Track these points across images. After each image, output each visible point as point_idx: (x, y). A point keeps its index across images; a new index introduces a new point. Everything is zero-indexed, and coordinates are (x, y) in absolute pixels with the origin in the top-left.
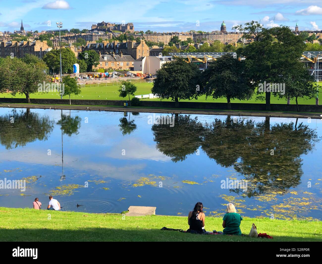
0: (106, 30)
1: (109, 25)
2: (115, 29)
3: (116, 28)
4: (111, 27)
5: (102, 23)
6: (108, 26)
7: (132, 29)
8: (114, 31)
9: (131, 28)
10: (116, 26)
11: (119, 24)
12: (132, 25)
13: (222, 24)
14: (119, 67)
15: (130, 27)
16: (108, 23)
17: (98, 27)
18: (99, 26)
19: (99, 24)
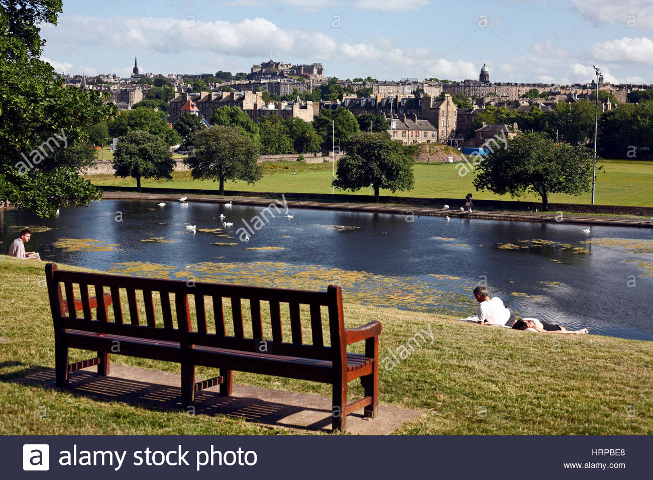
0: (278, 74)
1: (282, 65)
2: (292, 73)
3: (294, 71)
4: (286, 70)
5: (269, 62)
6: (280, 68)
7: (321, 74)
8: (291, 76)
9: (320, 72)
10: (294, 67)
11: (299, 65)
12: (320, 67)
13: (482, 69)
14: (414, 141)
15: (317, 71)
16: (279, 63)
17: (264, 70)
18: (264, 68)
19: (265, 65)
